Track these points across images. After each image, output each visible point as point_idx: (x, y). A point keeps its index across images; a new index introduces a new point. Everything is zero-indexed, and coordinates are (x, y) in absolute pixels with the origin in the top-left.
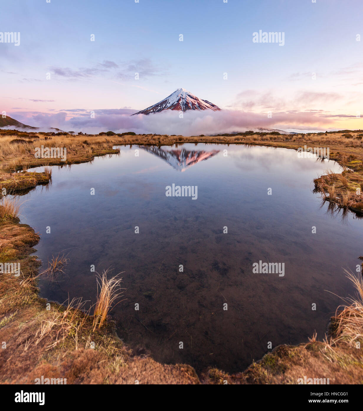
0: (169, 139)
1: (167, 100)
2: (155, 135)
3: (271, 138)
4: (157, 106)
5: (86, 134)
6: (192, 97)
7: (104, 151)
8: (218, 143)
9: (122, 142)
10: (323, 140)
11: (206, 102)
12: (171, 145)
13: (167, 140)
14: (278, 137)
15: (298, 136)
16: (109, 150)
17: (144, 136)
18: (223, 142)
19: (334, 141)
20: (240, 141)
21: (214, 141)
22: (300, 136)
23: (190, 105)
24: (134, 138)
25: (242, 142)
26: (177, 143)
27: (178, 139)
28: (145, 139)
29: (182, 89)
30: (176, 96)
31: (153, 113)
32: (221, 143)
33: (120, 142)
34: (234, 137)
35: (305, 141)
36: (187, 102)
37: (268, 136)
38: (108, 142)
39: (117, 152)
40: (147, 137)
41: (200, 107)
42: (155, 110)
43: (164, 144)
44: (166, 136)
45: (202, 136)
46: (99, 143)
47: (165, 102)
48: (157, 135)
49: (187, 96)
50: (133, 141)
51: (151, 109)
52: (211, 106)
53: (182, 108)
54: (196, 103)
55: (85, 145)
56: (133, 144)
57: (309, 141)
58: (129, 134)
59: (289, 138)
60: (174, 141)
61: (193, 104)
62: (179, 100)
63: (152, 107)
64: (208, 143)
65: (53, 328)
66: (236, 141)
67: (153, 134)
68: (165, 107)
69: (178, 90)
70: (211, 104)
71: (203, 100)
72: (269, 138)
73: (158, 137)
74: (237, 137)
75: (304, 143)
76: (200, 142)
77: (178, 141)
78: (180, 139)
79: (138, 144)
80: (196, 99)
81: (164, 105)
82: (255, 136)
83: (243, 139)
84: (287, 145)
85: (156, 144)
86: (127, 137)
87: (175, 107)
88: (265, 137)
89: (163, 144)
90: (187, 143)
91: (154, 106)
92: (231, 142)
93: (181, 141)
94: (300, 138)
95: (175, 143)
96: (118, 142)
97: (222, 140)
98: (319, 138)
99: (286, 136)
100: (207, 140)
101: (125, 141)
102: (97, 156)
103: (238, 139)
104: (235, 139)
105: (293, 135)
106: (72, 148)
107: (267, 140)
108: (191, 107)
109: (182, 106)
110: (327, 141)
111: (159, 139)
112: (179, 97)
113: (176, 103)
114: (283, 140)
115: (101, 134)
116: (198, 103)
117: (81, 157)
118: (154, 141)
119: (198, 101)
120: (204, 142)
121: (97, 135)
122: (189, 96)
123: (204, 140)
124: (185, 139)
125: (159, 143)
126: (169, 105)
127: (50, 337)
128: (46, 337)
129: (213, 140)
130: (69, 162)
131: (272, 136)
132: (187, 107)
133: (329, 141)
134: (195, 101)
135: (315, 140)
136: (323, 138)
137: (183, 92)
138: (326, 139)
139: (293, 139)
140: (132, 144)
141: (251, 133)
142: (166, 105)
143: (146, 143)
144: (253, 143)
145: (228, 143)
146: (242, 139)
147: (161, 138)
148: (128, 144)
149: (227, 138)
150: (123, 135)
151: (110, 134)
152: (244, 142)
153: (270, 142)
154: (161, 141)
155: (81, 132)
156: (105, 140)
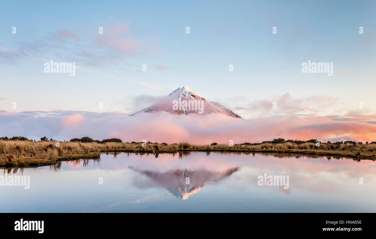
0: (170, 146)
2: (149, 143)
3: (311, 147)
5: (51, 139)
7: (76, 155)
9: (103, 149)
11: (217, 104)
12: (174, 153)
13: (166, 147)
15: (346, 144)
16: (84, 154)
17: (134, 144)
20: (270, 149)
22: (348, 144)
24: (119, 145)
25: (273, 149)
26: (181, 151)
27: (182, 147)
29: (185, 88)
32: (244, 152)
33: (100, 148)
34: (259, 146)
37: (306, 144)
38: (83, 147)
39: (96, 158)
40: (138, 145)
43: (164, 151)
44: (165, 144)
45: (215, 144)
46: (69, 148)
48: (151, 143)
49: (191, 97)
50: (119, 148)
52: (223, 111)
55: (49, 149)
56: (119, 151)
58: (113, 141)
59: (335, 146)
60: (177, 149)
64: (225, 151)
66: (265, 149)
67: (146, 142)
70: (223, 107)
71: (213, 103)
72: (308, 146)
75: (360, 150)
76: (213, 151)
77: (182, 149)
78: (186, 146)
79: (126, 150)
82: (290, 144)
83: (274, 147)
85: (152, 150)
86: (110, 144)
88: (302, 145)
89: (162, 151)
90: (195, 151)
92: (257, 150)
93: (187, 149)
94: (350, 147)
95: (178, 151)
96: (97, 147)
97: (243, 149)
99: (330, 144)
100: (223, 148)
101: (107, 147)
102: (66, 159)
103: (266, 147)
104: (262, 148)
105: (339, 143)
106: (28, 150)
107: (306, 148)
111: (155, 146)
114: (329, 149)
115: (73, 140)
117: (41, 158)
118: (148, 148)
120: (219, 151)
121: (67, 141)
122: (193, 96)
123: (218, 148)
124: (191, 147)
125: (156, 150)
129: (232, 148)
131: (311, 144)
137: (185, 92)
139: (341, 148)
140: (117, 151)
141: (281, 141)
143: (139, 149)
144: (289, 151)
145: (254, 152)
146: (271, 147)
147: (159, 146)
148: (111, 151)
149: (250, 146)
150: (104, 142)
151: (86, 140)
152: (275, 150)
153: (312, 150)
154: (159, 148)
155: (45, 137)
156: (79, 145)
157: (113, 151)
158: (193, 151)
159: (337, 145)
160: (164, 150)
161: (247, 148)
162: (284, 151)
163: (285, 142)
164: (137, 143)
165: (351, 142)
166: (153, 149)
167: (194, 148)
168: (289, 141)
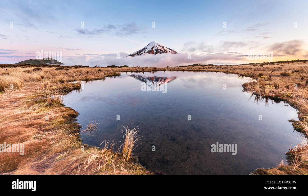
0: (149, 68)
1: (146, 48)
2: (140, 67)
3: (209, 68)
4: (140, 51)
5: (99, 67)
6: (160, 46)
7: (111, 74)
8: (178, 70)
10: (240, 68)
11: (169, 48)
12: (150, 72)
13: (147, 69)
14: (213, 67)
16: (114, 74)
17: (134, 68)
18: (181, 70)
19: (246, 68)
20: (191, 69)
21: (175, 69)
22: (225, 66)
23: (159, 51)
24: (128, 68)
25: (192, 69)
26: (153, 70)
27: (154, 69)
28: (134, 69)
29: (155, 41)
30: (151, 46)
31: (137, 55)
32: (180, 70)
33: (120, 70)
34: (186, 68)
35: (229, 68)
36: (157, 49)
37: (207, 66)
38: (113, 70)
39: (119, 75)
40: (135, 68)
41: (165, 52)
42: (139, 54)
44: (147, 67)
45: (168, 67)
46: (107, 71)
47: (145, 49)
48: (141, 67)
49: (158, 45)
50: (128, 70)
51: (137, 53)
53: (155, 52)
54: (163, 50)
55: (100, 72)
56: (128, 71)
57: (232, 69)
58: (125, 67)
59: (219, 67)
60: (152, 70)
61: (161, 50)
62: (153, 48)
63: (137, 52)
65: (96, 159)
66: (189, 69)
67: (139, 67)
68: (144, 52)
69: (152, 42)
70: (172, 50)
71: (167, 48)
72: (207, 67)
73: (142, 68)
74: (188, 67)
75: (229, 69)
76: (167, 70)
77: (154, 70)
78: (155, 68)
79: (130, 71)
80: (163, 47)
81: (144, 51)
82: (199, 67)
84: (219, 71)
86: (123, 68)
87: (150, 52)
88: (205, 67)
90: (159, 70)
91: (138, 52)
93: (156, 70)
94: (226, 67)
95: (152, 71)
96: (118, 70)
97: (180, 69)
98: (237, 67)
99: (217, 66)
100: (171, 69)
101: (123, 70)
102: (107, 76)
103: (189, 68)
104: (188, 68)
105: (221, 66)
106: (92, 73)
107: (206, 68)
108: (160, 52)
109: (155, 51)
110: (242, 68)
111: (142, 69)
112: (153, 46)
113: (151, 49)
114: (216, 68)
115: (108, 67)
116: (164, 49)
117: (98, 76)
118: (140, 70)
119: (164, 48)
120: (169, 70)
121: (106, 67)
122: (159, 45)
123: (169, 69)
124: (158, 69)
126: (147, 51)
127: (95, 164)
128: (92, 164)
130: (91, 79)
131: (209, 66)
132: (157, 51)
133: (244, 68)
134: (162, 48)
135: (235, 68)
136: (240, 67)
137: (155, 43)
138: (242, 67)
139: (222, 68)
141: (196, 65)
142: (145, 51)
143: (136, 70)
144: (199, 70)
145: (184, 70)
146: (191, 68)
147: (144, 68)
148: (124, 71)
149: (183, 68)
150: (121, 67)
151: (113, 66)
152: (193, 69)
153: (209, 69)
154: (144, 70)
155: (96, 66)
156: (111, 69)
157: (125, 71)
158: (158, 70)
159: (220, 66)
160: (146, 71)
161: (181, 69)
162: (197, 70)
163: (197, 66)
164: (135, 67)
165: (227, 65)
166: (142, 70)
167: (159, 69)
168: (200, 65)
